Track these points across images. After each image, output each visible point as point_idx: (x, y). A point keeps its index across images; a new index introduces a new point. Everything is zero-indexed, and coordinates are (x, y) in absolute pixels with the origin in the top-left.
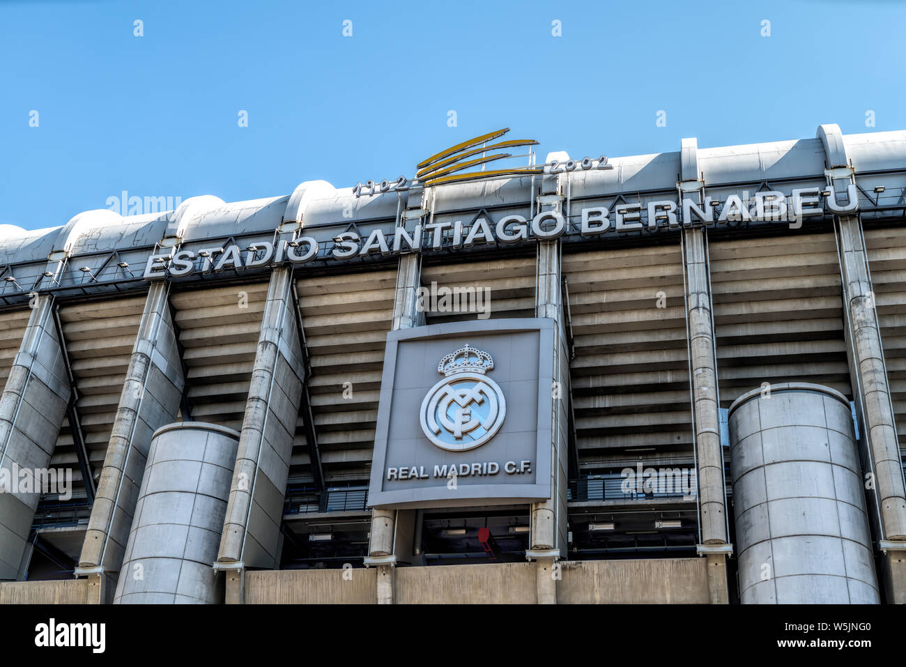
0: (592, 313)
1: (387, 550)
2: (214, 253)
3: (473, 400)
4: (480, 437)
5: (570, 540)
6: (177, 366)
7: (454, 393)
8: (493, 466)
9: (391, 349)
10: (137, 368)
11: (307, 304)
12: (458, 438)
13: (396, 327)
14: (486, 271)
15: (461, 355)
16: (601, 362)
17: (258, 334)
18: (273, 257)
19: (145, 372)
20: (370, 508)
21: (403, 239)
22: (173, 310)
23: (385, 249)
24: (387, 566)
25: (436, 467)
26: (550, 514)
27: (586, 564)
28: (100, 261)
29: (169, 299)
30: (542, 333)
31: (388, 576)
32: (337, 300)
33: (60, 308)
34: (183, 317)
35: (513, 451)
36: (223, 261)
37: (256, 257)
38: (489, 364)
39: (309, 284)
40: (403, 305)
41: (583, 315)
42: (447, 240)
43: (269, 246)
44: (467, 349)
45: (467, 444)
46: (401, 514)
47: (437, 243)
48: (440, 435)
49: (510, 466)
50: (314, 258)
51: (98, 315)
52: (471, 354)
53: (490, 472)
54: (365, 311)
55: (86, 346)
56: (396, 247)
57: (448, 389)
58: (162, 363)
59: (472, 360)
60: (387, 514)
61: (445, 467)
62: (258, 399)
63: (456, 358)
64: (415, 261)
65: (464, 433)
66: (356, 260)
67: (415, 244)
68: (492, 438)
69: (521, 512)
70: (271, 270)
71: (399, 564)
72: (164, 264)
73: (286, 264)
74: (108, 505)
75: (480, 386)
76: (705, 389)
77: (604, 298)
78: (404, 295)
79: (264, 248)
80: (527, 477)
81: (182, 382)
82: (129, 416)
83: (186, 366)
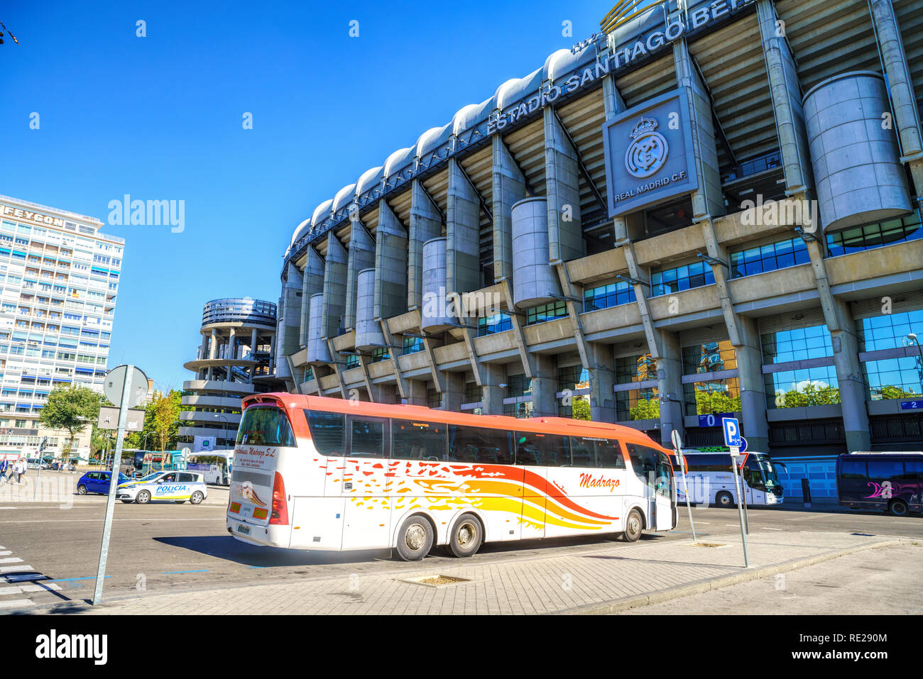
0: (717, 72)
1: (624, 237)
2: (514, 112)
3: (650, 147)
4: (657, 165)
5: (727, 204)
6: (518, 171)
7: (640, 146)
8: (666, 180)
9: (605, 133)
10: (496, 180)
11: (566, 121)
12: (647, 170)
13: (607, 120)
14: (650, 70)
15: (640, 124)
16: (731, 98)
17: (544, 146)
18: (541, 103)
19: (501, 181)
20: (612, 219)
21: (600, 70)
22: (507, 146)
23: (592, 79)
24: (626, 245)
25: (638, 189)
26: (701, 196)
27: (728, 217)
28: (470, 133)
29: (502, 140)
30: (680, 97)
31: (629, 249)
32: (580, 113)
33: (461, 162)
34: (513, 147)
35: (676, 168)
36: (519, 114)
37: (534, 106)
38: (655, 124)
39: (563, 110)
40: (609, 106)
41: (713, 74)
42: (622, 61)
43: (537, 98)
44: (642, 120)
45: (651, 172)
46: (628, 217)
47: (617, 65)
48: (638, 171)
49: (675, 177)
50: (561, 96)
51: (477, 160)
52: (645, 122)
53: (665, 183)
54: (596, 114)
55: (478, 176)
56: (598, 76)
57: (636, 145)
58: (507, 173)
59: (647, 125)
60: (620, 219)
61: (642, 187)
62: (550, 179)
63: (638, 127)
64: (610, 79)
65: (649, 166)
66: (580, 90)
67: (606, 70)
68: (663, 165)
69: (686, 200)
70: (543, 110)
71: (633, 242)
72: (494, 125)
73: (548, 104)
74: (500, 248)
75: (653, 138)
76: (779, 98)
77: (721, 61)
78: (608, 100)
79: (536, 100)
80: (685, 181)
81: (524, 179)
82: (498, 205)
83: (523, 171)
